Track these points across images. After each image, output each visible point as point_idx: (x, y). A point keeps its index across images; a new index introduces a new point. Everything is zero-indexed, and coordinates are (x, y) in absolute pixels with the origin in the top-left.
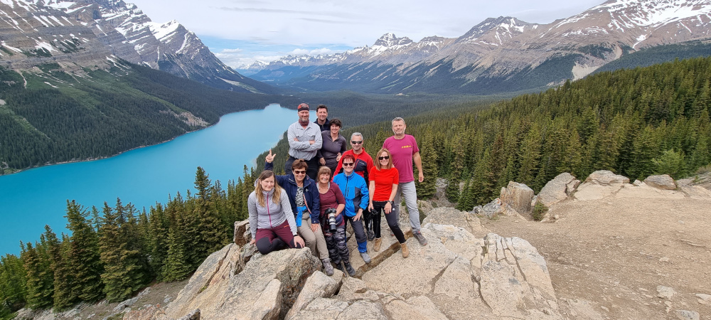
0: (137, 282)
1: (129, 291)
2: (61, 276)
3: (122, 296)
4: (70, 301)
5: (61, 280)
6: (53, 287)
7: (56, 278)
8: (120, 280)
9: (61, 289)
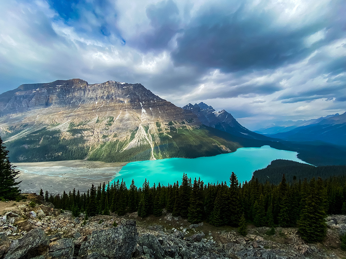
0: (199, 218)
1: (196, 220)
2: (177, 202)
3: (193, 221)
4: (177, 214)
5: (177, 203)
6: (174, 205)
7: (176, 202)
8: (194, 213)
9: (176, 207)
